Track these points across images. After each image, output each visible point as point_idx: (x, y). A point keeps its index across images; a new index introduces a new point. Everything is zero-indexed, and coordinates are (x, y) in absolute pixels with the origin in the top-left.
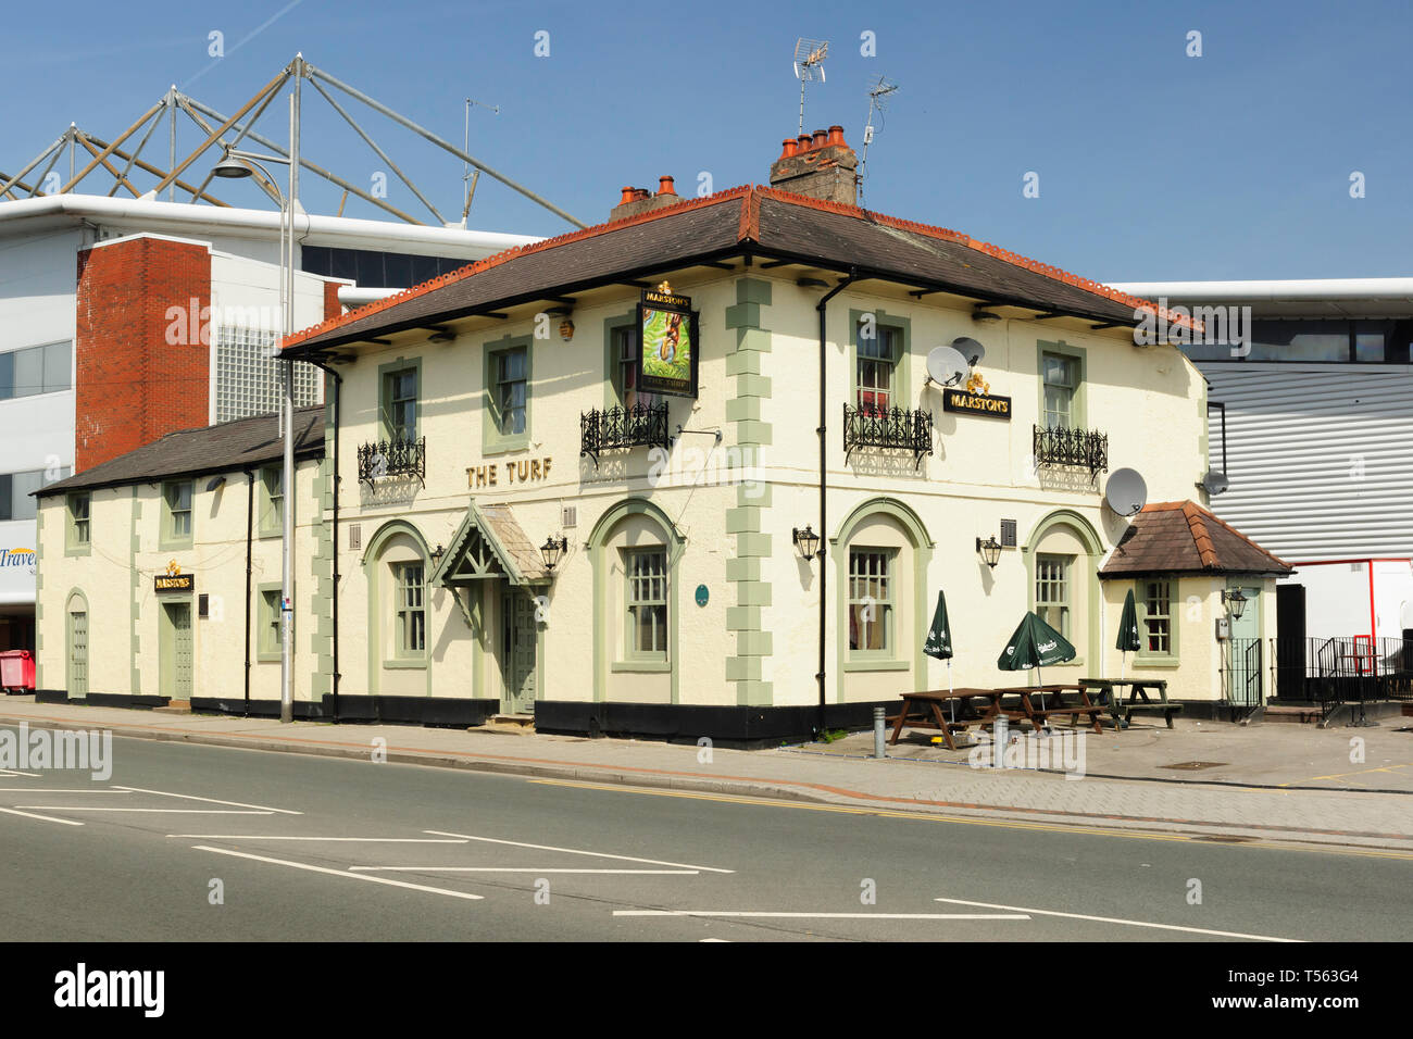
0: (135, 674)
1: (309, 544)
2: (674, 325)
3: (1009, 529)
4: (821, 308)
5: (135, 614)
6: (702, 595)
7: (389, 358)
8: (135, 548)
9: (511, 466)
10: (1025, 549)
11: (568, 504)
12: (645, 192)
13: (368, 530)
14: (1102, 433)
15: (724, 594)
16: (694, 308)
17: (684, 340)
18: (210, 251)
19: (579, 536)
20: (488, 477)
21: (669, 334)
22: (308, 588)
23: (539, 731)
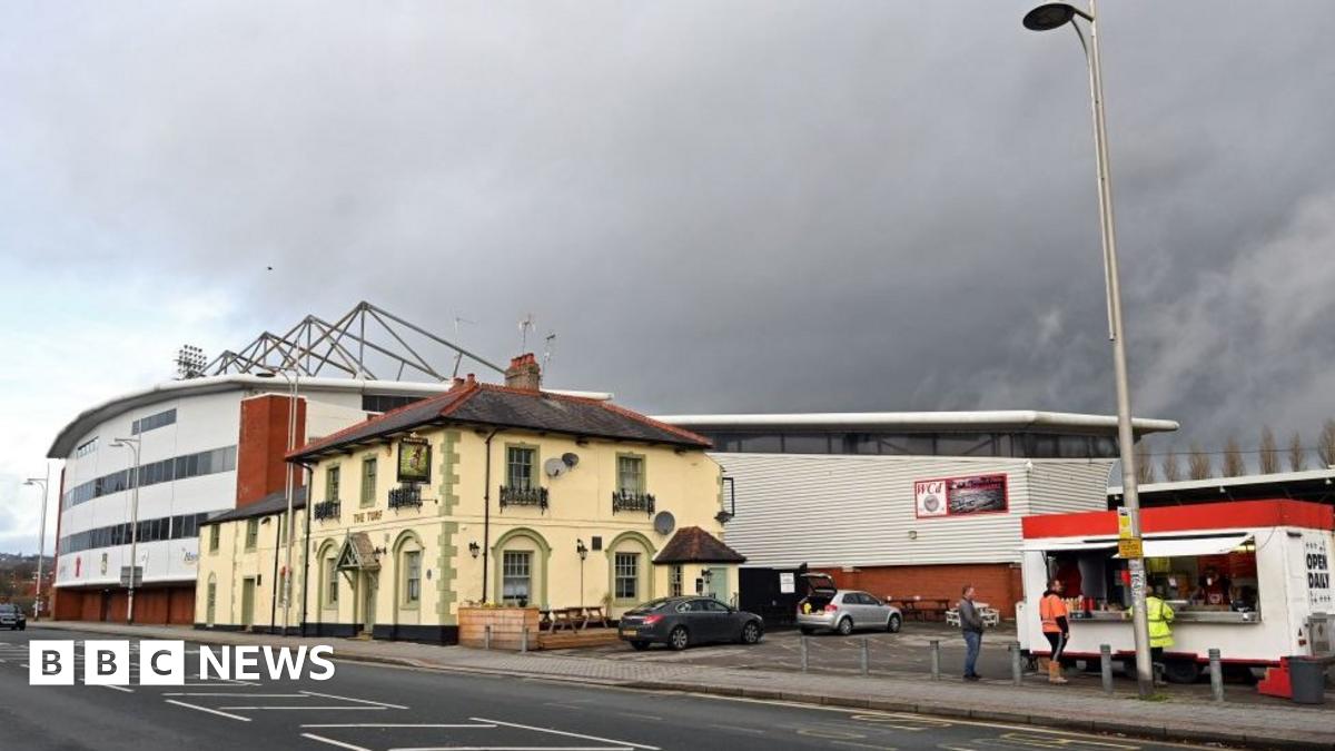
0: (233, 614)
1: (299, 550)
2: (419, 452)
3: (597, 543)
4: (488, 443)
5: (234, 585)
6: (429, 574)
8: (235, 551)
9: (369, 513)
10: (606, 551)
11: (387, 532)
12: (463, 380)
13: (320, 542)
14: (652, 495)
15: (437, 574)
16: (429, 443)
17: (422, 459)
18: (307, 401)
19: (390, 546)
20: (359, 518)
21: (415, 456)
22: (298, 570)
23: (375, 639)
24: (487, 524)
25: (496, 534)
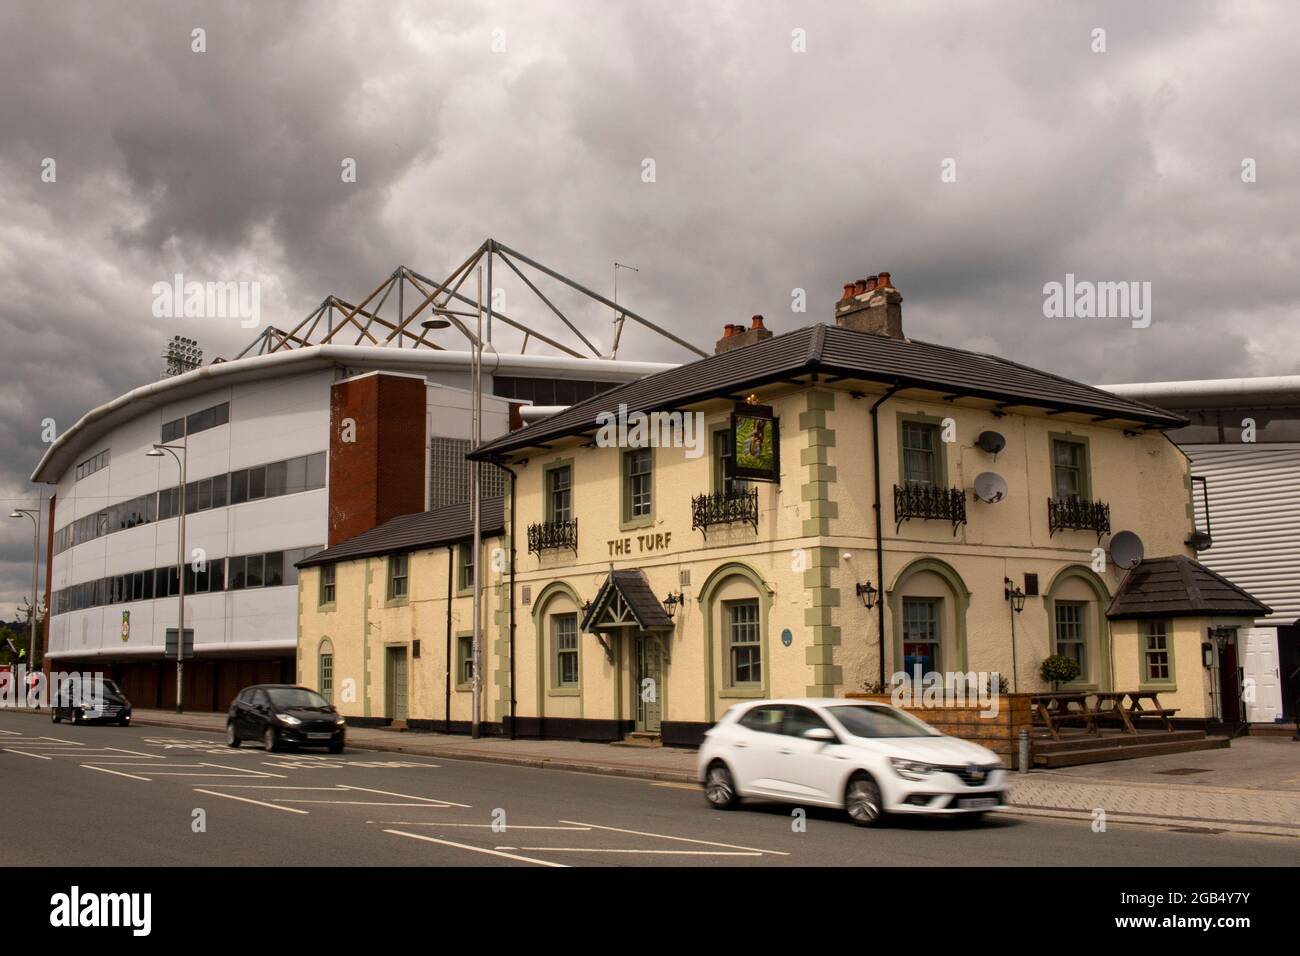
0: (367, 701)
1: (494, 601)
2: (760, 428)
3: (1032, 582)
4: (874, 412)
5: (367, 656)
6: (787, 637)
7: (551, 460)
8: (368, 606)
9: (641, 539)
10: (1045, 597)
11: (684, 567)
12: (742, 328)
13: (535, 591)
14: (1104, 502)
15: (806, 637)
16: (775, 414)
17: (767, 440)
18: (426, 383)
19: (693, 591)
20: (622, 547)
21: (756, 435)
22: (494, 633)
23: (665, 744)
24: (879, 551)
25: (894, 566)
